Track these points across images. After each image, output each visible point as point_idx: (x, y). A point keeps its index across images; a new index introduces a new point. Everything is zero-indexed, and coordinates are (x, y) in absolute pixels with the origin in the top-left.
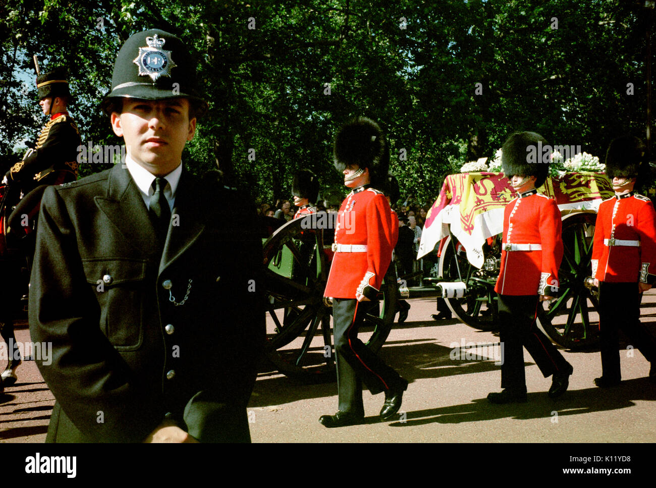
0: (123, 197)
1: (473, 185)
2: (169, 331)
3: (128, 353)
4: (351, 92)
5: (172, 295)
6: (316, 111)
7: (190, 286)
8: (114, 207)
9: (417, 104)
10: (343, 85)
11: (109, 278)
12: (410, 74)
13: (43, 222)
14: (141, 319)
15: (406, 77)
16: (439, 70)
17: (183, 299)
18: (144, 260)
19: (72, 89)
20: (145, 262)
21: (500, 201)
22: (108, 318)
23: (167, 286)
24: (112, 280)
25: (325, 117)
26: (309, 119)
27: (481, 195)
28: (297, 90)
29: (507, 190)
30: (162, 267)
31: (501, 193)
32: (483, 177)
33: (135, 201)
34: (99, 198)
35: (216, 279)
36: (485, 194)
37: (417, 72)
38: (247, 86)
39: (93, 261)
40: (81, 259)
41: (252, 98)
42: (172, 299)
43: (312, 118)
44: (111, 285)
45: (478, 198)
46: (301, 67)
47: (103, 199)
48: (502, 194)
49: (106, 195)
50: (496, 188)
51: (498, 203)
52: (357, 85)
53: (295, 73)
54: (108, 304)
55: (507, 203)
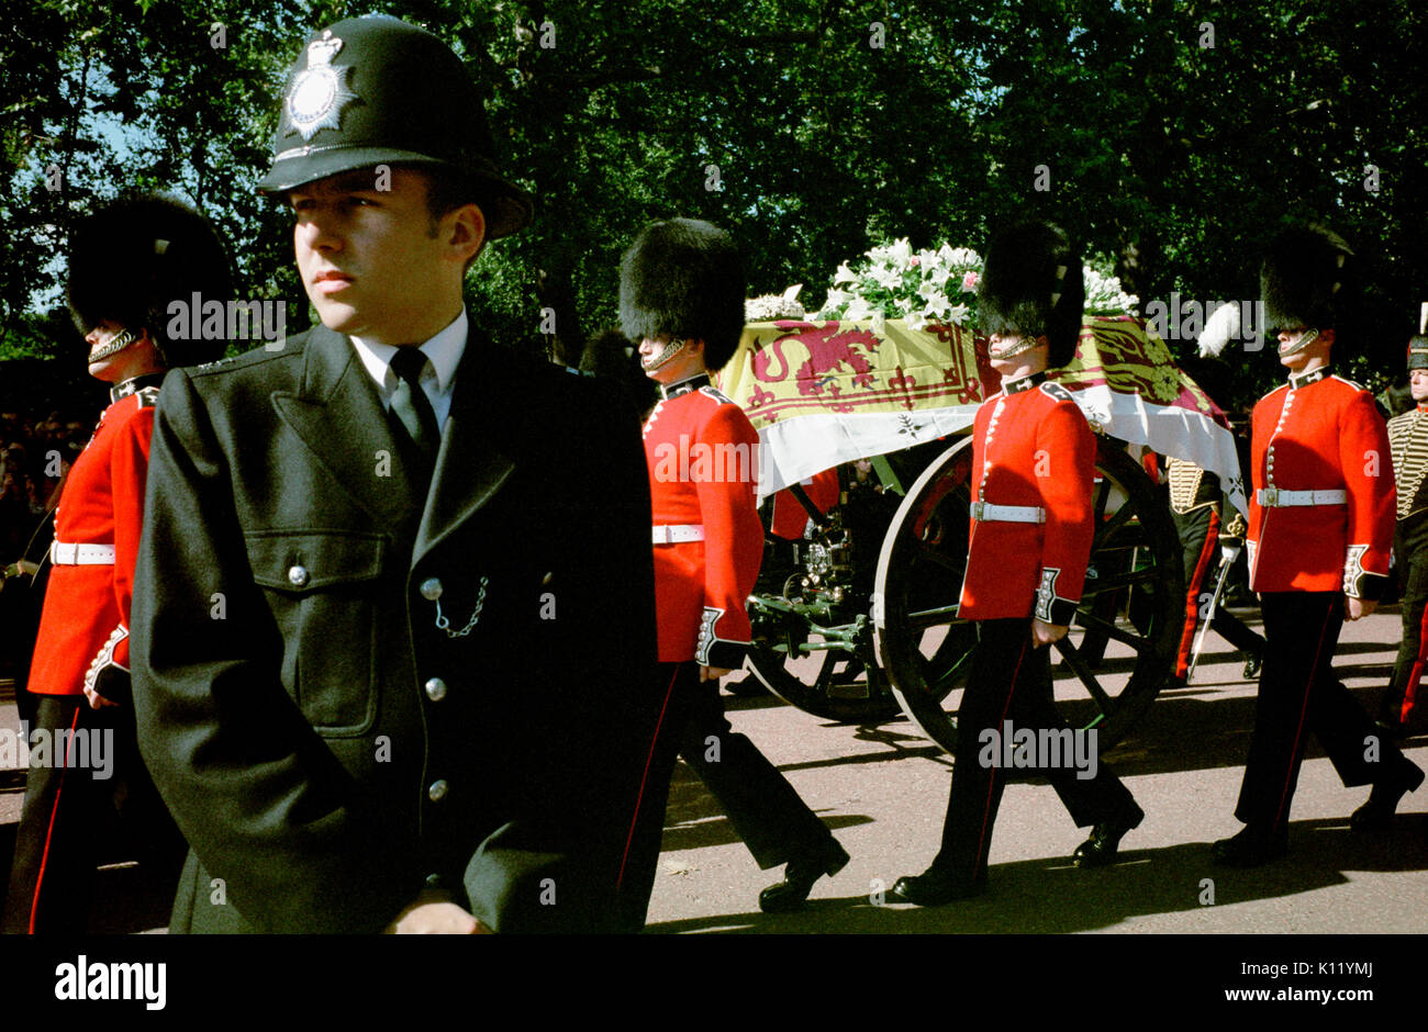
0: (334, 395)
1: (753, 355)
2: (435, 693)
3: (344, 742)
4: (846, 150)
5: (442, 615)
6: (767, 194)
7: (483, 594)
8: (316, 414)
9: (997, 174)
10: (827, 134)
11: (303, 573)
12: (980, 105)
13: (160, 450)
14: (372, 667)
15: (973, 111)
16: (1048, 94)
17: (468, 622)
18: (379, 536)
19: (215, 153)
20: (382, 539)
21: (820, 396)
22: (300, 661)
23: (431, 592)
24: (308, 578)
25: (786, 207)
26: (750, 212)
27: (768, 379)
28: (723, 147)
29: (846, 366)
30: (420, 549)
31: (826, 374)
32: (783, 333)
33: (360, 401)
34: (281, 397)
35: (543, 579)
36: (782, 378)
37: (998, 101)
38: (611, 140)
39: (266, 536)
40: (241, 531)
41: (621, 168)
42: (442, 622)
43: (758, 208)
44: (307, 588)
45: (757, 389)
46: (732, 96)
47: (289, 397)
48: (830, 378)
49: (298, 389)
50: (814, 361)
51: (813, 402)
52: (858, 132)
53: (717, 107)
54: (299, 631)
55: (840, 401)
